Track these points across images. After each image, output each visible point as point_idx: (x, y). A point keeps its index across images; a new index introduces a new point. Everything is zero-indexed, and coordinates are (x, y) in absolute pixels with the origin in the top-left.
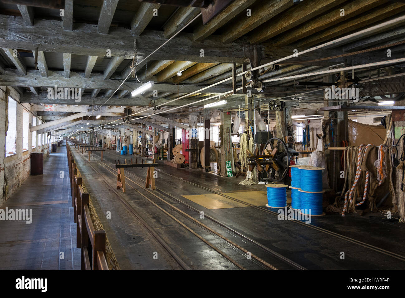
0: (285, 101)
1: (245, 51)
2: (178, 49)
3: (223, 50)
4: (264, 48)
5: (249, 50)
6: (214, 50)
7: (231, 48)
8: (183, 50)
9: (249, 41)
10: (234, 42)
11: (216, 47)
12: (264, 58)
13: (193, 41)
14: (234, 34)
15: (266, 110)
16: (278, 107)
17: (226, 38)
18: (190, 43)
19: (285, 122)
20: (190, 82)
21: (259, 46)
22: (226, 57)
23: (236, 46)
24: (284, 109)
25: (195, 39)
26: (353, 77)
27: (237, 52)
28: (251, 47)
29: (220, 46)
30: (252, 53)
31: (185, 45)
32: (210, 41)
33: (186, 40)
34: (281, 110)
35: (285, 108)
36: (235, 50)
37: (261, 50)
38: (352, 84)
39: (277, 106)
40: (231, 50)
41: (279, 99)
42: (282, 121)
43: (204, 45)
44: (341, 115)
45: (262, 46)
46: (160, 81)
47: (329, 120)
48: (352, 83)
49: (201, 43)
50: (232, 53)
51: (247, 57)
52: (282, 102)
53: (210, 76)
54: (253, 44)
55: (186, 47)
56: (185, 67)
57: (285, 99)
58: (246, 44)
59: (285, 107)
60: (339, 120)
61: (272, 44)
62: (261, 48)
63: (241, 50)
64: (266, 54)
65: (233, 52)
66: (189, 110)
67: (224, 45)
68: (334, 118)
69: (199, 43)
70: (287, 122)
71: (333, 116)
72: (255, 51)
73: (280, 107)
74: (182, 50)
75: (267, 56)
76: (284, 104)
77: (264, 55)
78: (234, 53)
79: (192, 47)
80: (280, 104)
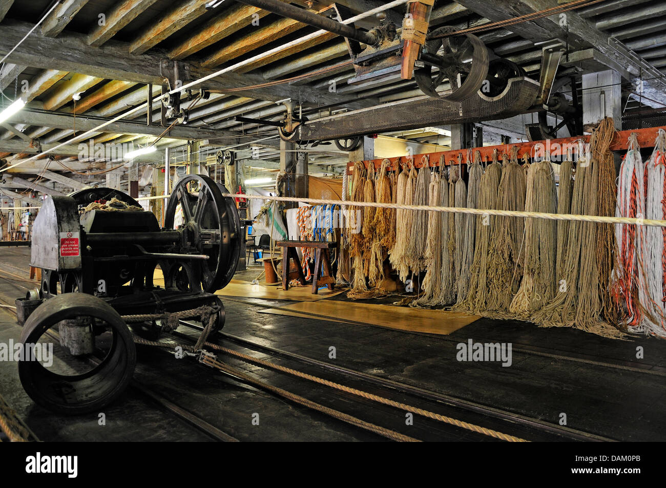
0: (236, 151)
1: (162, 68)
2: (63, 53)
3: (131, 63)
4: (188, 68)
5: (168, 67)
6: (118, 62)
7: (143, 61)
8: (71, 55)
9: (169, 56)
10: (146, 53)
11: (120, 57)
12: (187, 80)
13: (88, 45)
14: (144, 42)
15: (213, 164)
16: (228, 159)
17: (135, 47)
18: (83, 47)
19: (236, 180)
20: (98, 115)
21: (181, 64)
22: (136, 72)
23: (151, 60)
24: (235, 162)
25: (89, 43)
26: (300, 118)
27: (151, 68)
28: (171, 63)
29: (127, 57)
30: (172, 71)
31: (75, 49)
32: (113, 48)
33: (76, 42)
34: (232, 164)
35: (237, 161)
36: (149, 65)
37: (185, 69)
38: (299, 125)
39: (226, 158)
40: (143, 64)
41: (229, 149)
42: (233, 179)
43: (103, 52)
44: (301, 171)
45: (186, 64)
46: (49, 109)
47: (286, 175)
48: (298, 123)
49: (100, 50)
50: (144, 68)
51: (165, 77)
52: (232, 153)
53: (126, 105)
54: (173, 60)
55: (76, 52)
56: (83, 87)
57: (237, 148)
58: (164, 59)
59: (236, 159)
60: (297, 176)
61: (200, 63)
62: (184, 67)
63: (158, 66)
64: (191, 75)
65: (146, 67)
66: (106, 167)
67: (133, 57)
68: (291, 173)
69: (97, 49)
70: (239, 181)
71: (290, 172)
72: (176, 69)
73: (230, 160)
74: (69, 56)
75: (192, 78)
76: (234, 155)
77: (188, 76)
78: (147, 69)
79: (85, 53)
80: (230, 155)
